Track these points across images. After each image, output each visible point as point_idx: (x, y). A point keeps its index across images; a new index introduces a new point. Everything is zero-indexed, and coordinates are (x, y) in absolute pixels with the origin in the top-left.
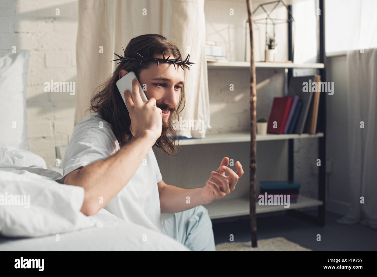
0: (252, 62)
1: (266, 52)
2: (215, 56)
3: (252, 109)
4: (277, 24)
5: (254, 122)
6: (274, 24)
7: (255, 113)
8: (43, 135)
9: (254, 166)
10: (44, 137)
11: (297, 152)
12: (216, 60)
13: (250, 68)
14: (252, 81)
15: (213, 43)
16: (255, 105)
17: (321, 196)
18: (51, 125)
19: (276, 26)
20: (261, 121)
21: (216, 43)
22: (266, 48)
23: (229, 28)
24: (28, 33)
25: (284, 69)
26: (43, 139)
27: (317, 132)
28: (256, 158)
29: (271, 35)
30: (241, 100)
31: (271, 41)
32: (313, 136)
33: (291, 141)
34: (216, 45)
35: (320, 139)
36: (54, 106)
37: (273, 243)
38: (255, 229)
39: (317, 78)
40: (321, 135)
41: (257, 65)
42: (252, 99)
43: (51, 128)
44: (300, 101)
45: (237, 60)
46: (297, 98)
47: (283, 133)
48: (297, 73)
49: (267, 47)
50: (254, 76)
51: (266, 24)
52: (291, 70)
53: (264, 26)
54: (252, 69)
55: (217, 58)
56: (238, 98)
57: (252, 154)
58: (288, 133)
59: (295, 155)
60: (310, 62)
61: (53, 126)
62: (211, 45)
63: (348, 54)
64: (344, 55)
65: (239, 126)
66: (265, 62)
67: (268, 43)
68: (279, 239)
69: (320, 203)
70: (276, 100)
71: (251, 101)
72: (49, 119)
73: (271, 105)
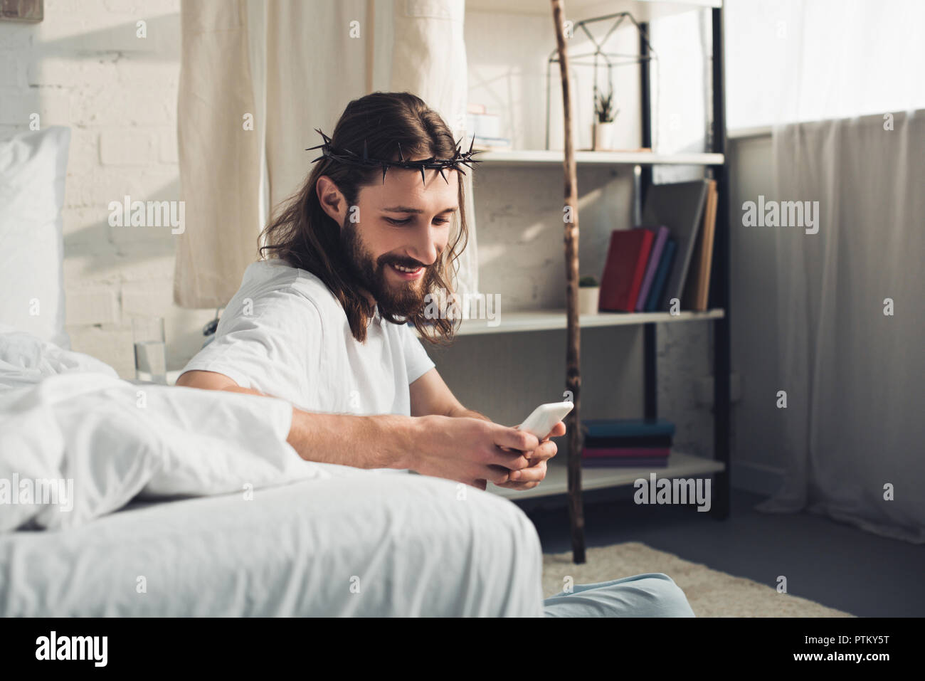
0: (568, 150)
1: (594, 129)
2: (485, 139)
3: (569, 255)
4: (617, 65)
5: (575, 284)
6: (610, 66)
7: (576, 264)
8: (96, 322)
9: (577, 382)
10: (99, 326)
11: (662, 355)
12: (488, 146)
13: (565, 166)
14: (568, 192)
15: (481, 111)
16: (576, 245)
17: (721, 452)
18: (114, 296)
19: (614, 69)
20: (586, 283)
21: (484, 108)
22: (594, 119)
23: (509, 75)
24: (60, 87)
25: (632, 166)
26: (97, 330)
27: (711, 306)
28: (579, 366)
29: (604, 91)
30: (537, 237)
31: (606, 106)
32: (701, 316)
33: (650, 328)
34: (484, 114)
35: (717, 322)
36: (119, 254)
37: (619, 554)
38: (580, 522)
39: (708, 186)
40: (718, 313)
41: (578, 157)
42: (570, 233)
43: (115, 304)
44: (671, 238)
45: (529, 146)
46: (664, 232)
47: (635, 311)
48: (661, 176)
49: (597, 117)
50: (574, 182)
51: (596, 65)
52: (647, 169)
53: (592, 69)
54: (568, 166)
55: (489, 142)
56: (531, 233)
57: (571, 355)
58: (646, 309)
59: (660, 361)
60: (689, 150)
61: (120, 300)
62: (476, 114)
63: (775, 132)
64: (767, 136)
65: (535, 296)
66: (593, 150)
67: (600, 109)
68: (631, 545)
69: (720, 467)
70: (617, 236)
71: (568, 237)
72: (109, 283)
73: (607, 247)
